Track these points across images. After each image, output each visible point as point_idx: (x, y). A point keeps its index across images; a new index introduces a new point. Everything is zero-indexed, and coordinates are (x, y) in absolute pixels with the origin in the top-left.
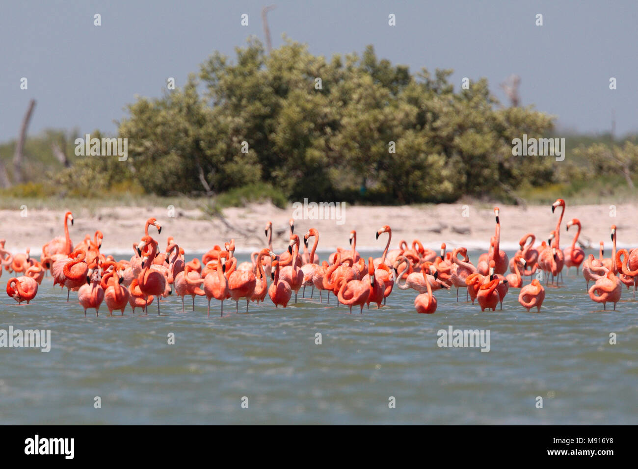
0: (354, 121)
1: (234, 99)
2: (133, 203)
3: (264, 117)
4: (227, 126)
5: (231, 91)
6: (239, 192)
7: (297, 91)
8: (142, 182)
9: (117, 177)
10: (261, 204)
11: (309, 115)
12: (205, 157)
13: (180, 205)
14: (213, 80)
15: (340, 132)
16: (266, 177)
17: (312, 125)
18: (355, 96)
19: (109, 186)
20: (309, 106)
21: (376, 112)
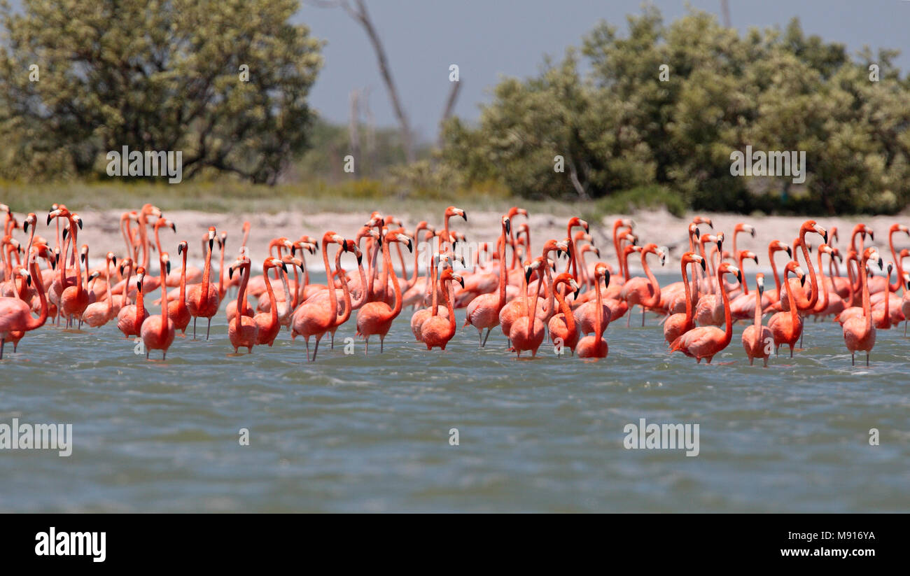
0: (774, 109)
1: (625, 80)
2: (492, 207)
3: (661, 103)
4: (615, 112)
5: (620, 69)
6: (626, 196)
7: (703, 71)
8: (509, 180)
9: (479, 175)
10: (652, 211)
11: (717, 99)
12: (587, 151)
13: (552, 212)
14: (598, 56)
15: (757, 122)
16: (661, 178)
17: (720, 113)
18: (777, 78)
19: (468, 186)
20: (718, 88)
21: (804, 99)
